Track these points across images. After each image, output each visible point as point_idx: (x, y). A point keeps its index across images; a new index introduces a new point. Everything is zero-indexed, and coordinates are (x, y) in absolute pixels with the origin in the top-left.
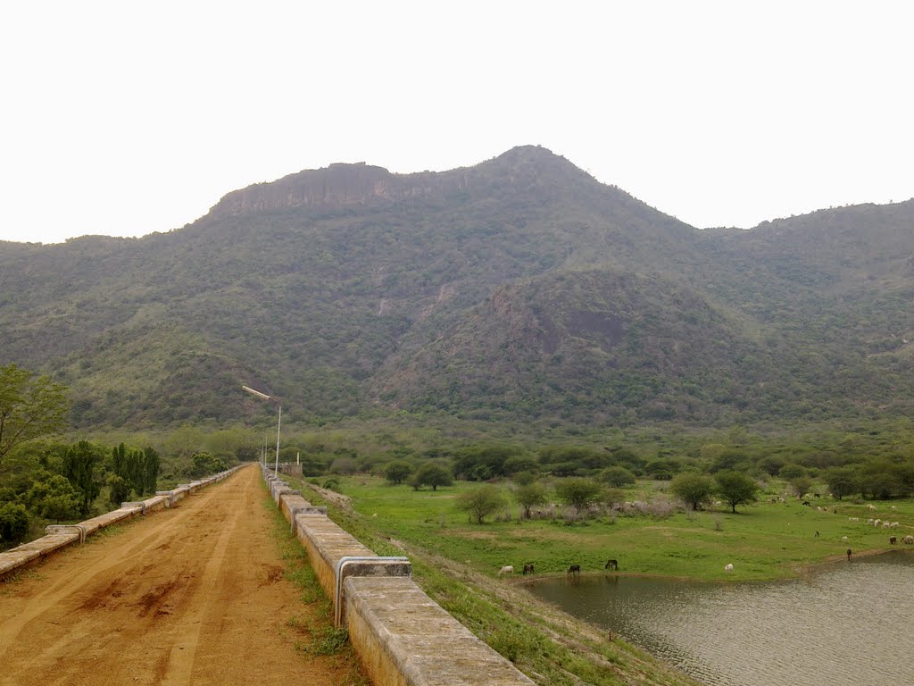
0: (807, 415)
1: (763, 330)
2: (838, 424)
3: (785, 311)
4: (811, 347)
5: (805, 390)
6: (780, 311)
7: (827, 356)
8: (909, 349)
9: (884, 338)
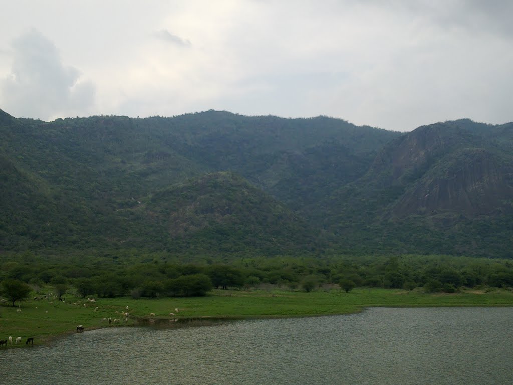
0: (76, 245)
1: (53, 189)
2: (95, 251)
3: (68, 178)
4: (83, 202)
5: (76, 229)
6: (64, 177)
7: (92, 208)
8: (141, 207)
9: (127, 200)
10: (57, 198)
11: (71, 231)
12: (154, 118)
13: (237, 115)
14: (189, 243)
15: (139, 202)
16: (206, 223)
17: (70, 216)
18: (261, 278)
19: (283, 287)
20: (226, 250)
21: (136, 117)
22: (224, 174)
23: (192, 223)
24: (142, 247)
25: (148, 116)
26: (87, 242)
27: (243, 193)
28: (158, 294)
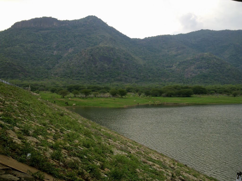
0: (151, 81)
1: (143, 62)
2: (157, 83)
4: (154, 66)
5: (151, 76)
6: (148, 58)
7: (156, 68)
8: (174, 67)
9: (169, 65)
10: (145, 65)
11: (149, 76)
12: (180, 34)
13: (212, 30)
14: (192, 80)
15: (174, 66)
16: (199, 73)
17: (149, 71)
18: (216, 91)
19: (224, 95)
20: (207, 83)
21: (173, 35)
22: (206, 54)
23: (194, 73)
24: (174, 82)
25: (177, 34)
26: (155, 80)
27: (214, 61)
28: (172, 96)
